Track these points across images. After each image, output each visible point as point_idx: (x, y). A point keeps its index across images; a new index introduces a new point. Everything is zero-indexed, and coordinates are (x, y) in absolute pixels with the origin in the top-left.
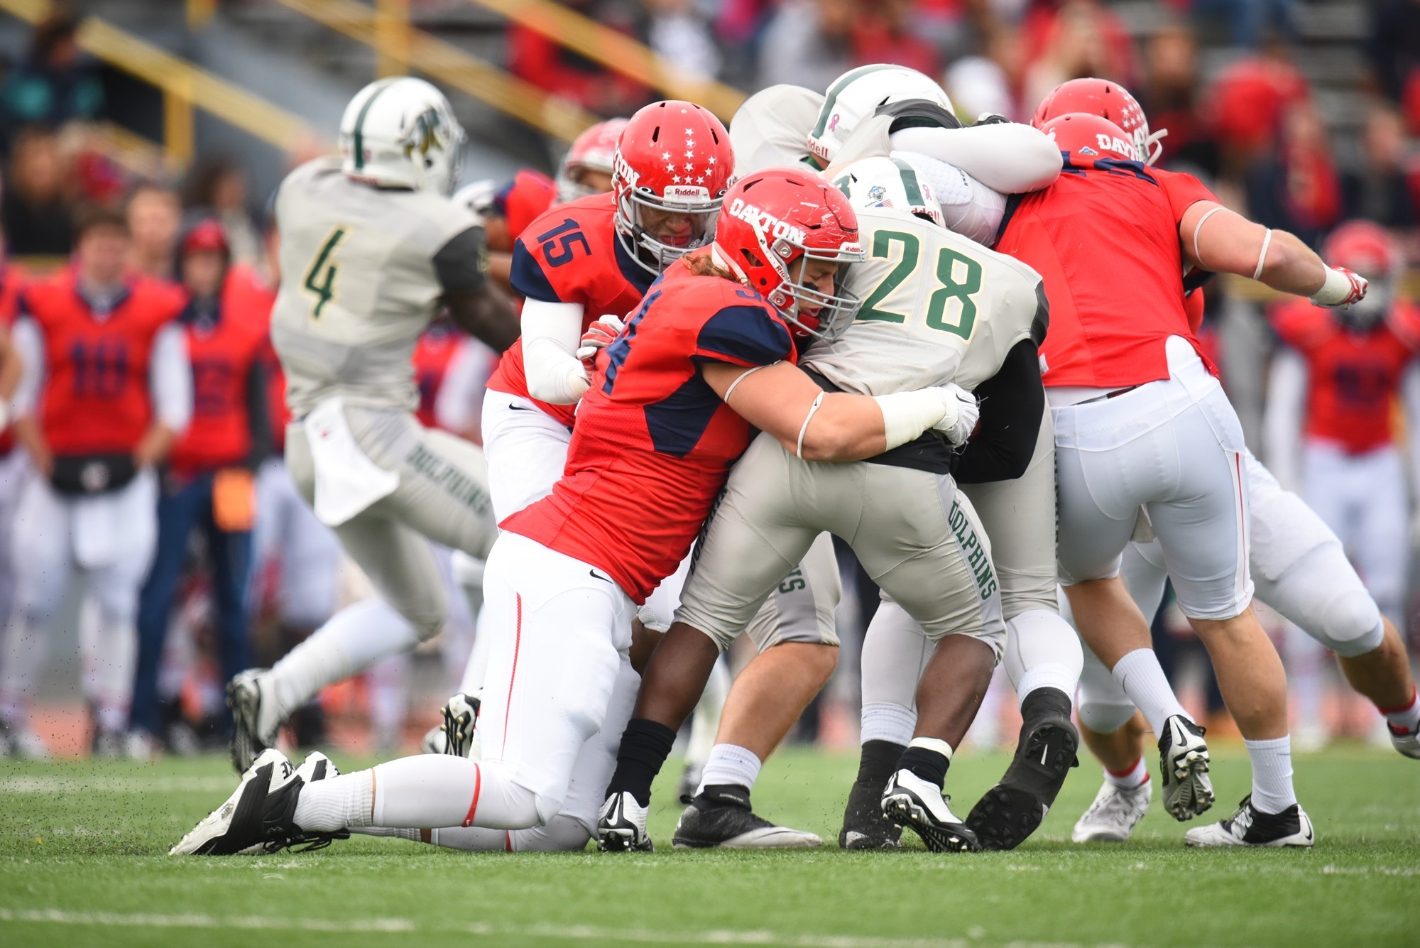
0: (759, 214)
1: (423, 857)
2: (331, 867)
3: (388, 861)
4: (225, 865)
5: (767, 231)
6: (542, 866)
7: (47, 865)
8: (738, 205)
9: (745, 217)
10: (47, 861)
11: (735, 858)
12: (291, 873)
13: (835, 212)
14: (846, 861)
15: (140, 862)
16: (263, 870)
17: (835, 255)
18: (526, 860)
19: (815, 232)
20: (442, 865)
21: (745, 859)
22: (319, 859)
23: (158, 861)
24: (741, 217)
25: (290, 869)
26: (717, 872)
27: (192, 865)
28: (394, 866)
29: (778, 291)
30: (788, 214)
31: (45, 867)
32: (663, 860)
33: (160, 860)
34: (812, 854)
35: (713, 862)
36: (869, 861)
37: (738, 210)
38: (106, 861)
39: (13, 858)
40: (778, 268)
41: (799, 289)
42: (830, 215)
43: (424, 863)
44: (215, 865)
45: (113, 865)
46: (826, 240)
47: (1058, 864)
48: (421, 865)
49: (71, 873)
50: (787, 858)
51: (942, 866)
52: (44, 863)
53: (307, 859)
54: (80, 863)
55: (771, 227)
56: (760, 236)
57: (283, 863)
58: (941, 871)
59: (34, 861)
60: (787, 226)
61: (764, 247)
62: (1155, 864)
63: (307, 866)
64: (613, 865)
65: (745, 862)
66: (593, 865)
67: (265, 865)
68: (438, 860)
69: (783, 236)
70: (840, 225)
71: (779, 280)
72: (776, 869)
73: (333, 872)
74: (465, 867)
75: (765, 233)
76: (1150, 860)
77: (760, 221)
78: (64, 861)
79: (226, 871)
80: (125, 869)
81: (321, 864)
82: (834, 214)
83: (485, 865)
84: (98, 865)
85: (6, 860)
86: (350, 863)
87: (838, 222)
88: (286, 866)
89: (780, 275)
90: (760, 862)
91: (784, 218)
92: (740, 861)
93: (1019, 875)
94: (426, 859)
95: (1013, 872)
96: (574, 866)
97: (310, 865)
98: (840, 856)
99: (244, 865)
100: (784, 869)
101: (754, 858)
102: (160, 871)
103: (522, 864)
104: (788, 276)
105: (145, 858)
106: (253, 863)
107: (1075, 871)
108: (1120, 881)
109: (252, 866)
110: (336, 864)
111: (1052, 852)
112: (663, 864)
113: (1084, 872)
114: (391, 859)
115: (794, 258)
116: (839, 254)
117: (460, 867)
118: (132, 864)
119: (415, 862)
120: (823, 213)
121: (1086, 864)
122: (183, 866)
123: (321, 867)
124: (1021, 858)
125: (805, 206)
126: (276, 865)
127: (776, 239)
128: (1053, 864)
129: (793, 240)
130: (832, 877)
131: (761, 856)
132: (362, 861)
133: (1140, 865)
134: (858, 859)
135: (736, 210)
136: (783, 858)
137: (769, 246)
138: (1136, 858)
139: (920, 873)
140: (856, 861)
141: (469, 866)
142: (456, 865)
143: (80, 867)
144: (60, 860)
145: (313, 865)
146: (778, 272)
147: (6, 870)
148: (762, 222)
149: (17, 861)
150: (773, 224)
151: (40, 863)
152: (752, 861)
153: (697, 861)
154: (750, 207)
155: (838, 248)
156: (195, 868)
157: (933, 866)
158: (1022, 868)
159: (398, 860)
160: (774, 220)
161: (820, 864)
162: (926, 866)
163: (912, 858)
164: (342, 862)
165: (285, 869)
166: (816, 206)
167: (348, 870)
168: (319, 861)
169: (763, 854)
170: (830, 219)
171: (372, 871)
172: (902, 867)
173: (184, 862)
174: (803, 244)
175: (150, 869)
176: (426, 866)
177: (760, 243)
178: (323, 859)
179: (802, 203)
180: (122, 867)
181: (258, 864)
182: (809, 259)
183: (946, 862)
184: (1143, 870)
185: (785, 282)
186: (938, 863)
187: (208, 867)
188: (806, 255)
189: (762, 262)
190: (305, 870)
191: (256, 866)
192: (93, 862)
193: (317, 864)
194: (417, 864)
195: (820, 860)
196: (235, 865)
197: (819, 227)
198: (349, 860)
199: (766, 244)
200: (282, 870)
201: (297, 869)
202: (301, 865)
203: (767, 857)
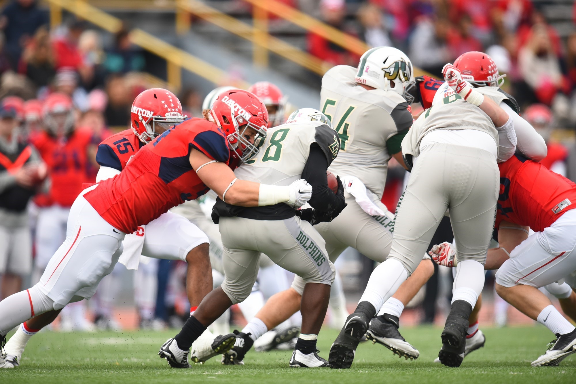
0: (235, 104)
1: (272, 370)
2: (235, 374)
3: (259, 371)
4: (192, 373)
5: (236, 111)
6: (321, 373)
7: (120, 373)
8: (226, 98)
9: (228, 103)
10: (120, 372)
11: (399, 370)
12: (219, 376)
13: (263, 112)
14: (444, 371)
15: (158, 372)
16: (208, 375)
17: (259, 129)
18: (315, 371)
19: (254, 117)
20: (280, 373)
21: (403, 370)
22: (230, 371)
23: (165, 372)
24: (226, 103)
25: (218, 375)
26: (392, 375)
27: (179, 373)
28: (261, 373)
29: (232, 135)
30: (246, 107)
31: (119, 374)
32: (370, 370)
33: (166, 371)
34: (430, 368)
35: (391, 371)
36: (454, 371)
37: (226, 100)
38: (144, 372)
39: (106, 371)
40: (236, 126)
41: (241, 137)
42: (261, 113)
43: (273, 372)
44: (188, 373)
45: (147, 374)
46: (257, 122)
47: (530, 372)
48: (271, 373)
49: (130, 376)
50: (420, 370)
51: (483, 372)
52: (119, 373)
53: (226, 371)
54: (134, 373)
55: (238, 110)
56: (233, 112)
57: (215, 372)
58: (482, 374)
59: (115, 372)
60: (244, 111)
61: (233, 117)
62: (570, 372)
63: (225, 373)
64: (349, 372)
65: (403, 371)
66: (341, 372)
67: (208, 373)
68: (279, 371)
69: (242, 115)
70: (264, 118)
71: (235, 131)
72: (416, 374)
73: (236, 376)
74: (290, 373)
75: (235, 111)
76: (567, 370)
77: (234, 106)
78: (127, 372)
79: (192, 376)
80: (152, 375)
81: (231, 373)
82: (263, 113)
83: (298, 373)
84: (140, 373)
85: (104, 371)
86: (243, 372)
87: (264, 117)
88: (217, 374)
89: (236, 129)
90: (409, 371)
91: (244, 108)
92: (401, 371)
93: (514, 376)
94: (274, 370)
95: (512, 375)
96: (334, 373)
97: (227, 373)
98: (442, 369)
99: (200, 373)
100: (419, 374)
101: (407, 370)
102: (166, 376)
103: (313, 372)
104: (238, 131)
105: (160, 371)
106: (204, 372)
107: (537, 374)
108: (555, 378)
109: (203, 373)
110: (237, 372)
111: (528, 367)
112: (370, 372)
113: (541, 374)
114: (260, 371)
115: (243, 124)
116: (260, 129)
117: (288, 373)
118: (154, 373)
119: (269, 372)
120: (259, 111)
121: (541, 371)
122: (175, 374)
123: (231, 374)
124: (515, 369)
125: (253, 106)
126: (213, 373)
127: (238, 115)
128: (528, 372)
129: (245, 117)
130: (438, 377)
131: (410, 369)
132: (248, 371)
133: (563, 372)
134: (449, 370)
135: (225, 100)
136: (418, 369)
137: (235, 117)
138: (562, 369)
139: (474, 376)
140: (448, 371)
141: (291, 373)
142: (286, 373)
143: (133, 374)
144: (125, 371)
145: (228, 373)
146: (235, 128)
147: (103, 375)
148: (235, 107)
149: (108, 372)
150: (239, 109)
151: (117, 373)
152: (406, 371)
153: (384, 371)
154: (231, 100)
155: (261, 127)
156: (180, 375)
157: (479, 372)
158: (515, 373)
159: (263, 371)
160: (240, 108)
161: (433, 372)
162: (476, 373)
163: (471, 369)
164: (239, 372)
165: (216, 375)
166: (258, 108)
167: (242, 375)
168: (230, 372)
169: (410, 368)
170: (261, 114)
171: (252, 375)
172: (467, 373)
173: (176, 372)
174: (249, 120)
175: (162, 375)
176: (274, 373)
177: (232, 115)
178: (232, 371)
179: (252, 105)
180: (151, 374)
181: (206, 373)
182: (249, 126)
183: (485, 371)
184: (565, 374)
185: (236, 132)
186: (481, 371)
187: (185, 374)
188: (248, 124)
189: (230, 122)
190: (225, 375)
191: (205, 374)
192: (139, 372)
193: (229, 373)
194: (270, 372)
195: (433, 370)
196: (196, 373)
197: (256, 116)
198: (242, 371)
199: (234, 116)
200: (215, 375)
201: (221, 374)
202: (223, 373)
203: (412, 369)
